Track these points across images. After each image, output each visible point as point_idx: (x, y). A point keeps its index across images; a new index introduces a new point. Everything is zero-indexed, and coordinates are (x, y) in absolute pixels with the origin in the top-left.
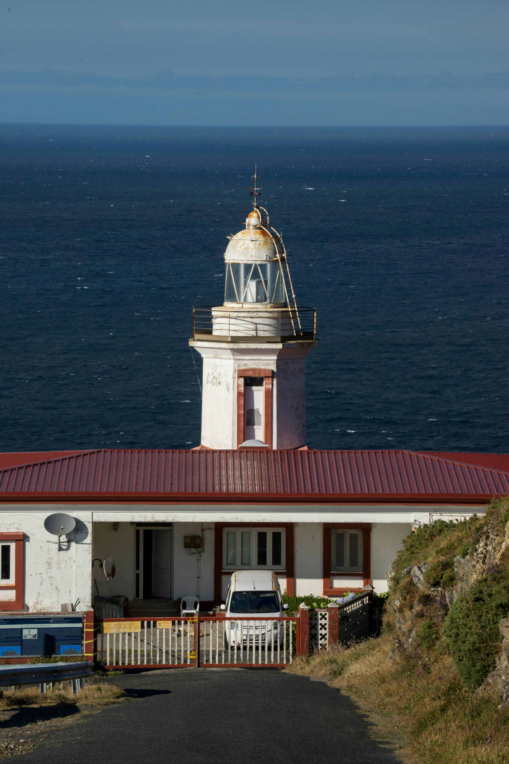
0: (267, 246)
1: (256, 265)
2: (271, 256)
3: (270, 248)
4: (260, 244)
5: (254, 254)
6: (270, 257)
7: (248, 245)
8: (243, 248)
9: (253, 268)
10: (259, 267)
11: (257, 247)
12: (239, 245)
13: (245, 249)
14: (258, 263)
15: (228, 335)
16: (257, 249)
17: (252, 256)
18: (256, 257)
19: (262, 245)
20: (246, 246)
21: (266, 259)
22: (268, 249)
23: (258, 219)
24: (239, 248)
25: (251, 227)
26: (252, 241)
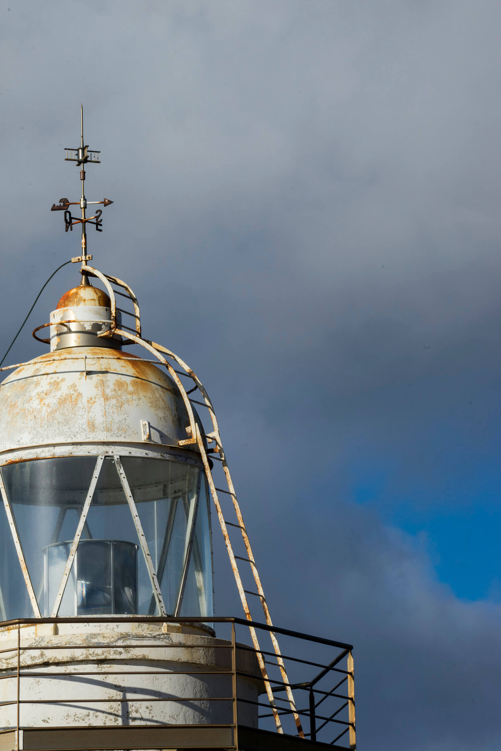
0: (149, 395)
1: (108, 461)
2: (165, 431)
3: (161, 404)
4: (120, 385)
5: (99, 420)
6: (162, 435)
7: (74, 386)
8: (52, 400)
9: (97, 473)
10: (121, 471)
11: (109, 392)
12: (34, 392)
13: (62, 401)
14: (117, 452)
15: (14, 724)
16: (113, 402)
17: (92, 426)
18: (108, 430)
19: (131, 388)
20: (64, 390)
21: (149, 438)
22: (154, 404)
23: (102, 309)
24: (35, 404)
25: (73, 340)
26: (89, 373)
